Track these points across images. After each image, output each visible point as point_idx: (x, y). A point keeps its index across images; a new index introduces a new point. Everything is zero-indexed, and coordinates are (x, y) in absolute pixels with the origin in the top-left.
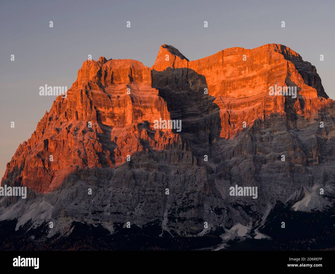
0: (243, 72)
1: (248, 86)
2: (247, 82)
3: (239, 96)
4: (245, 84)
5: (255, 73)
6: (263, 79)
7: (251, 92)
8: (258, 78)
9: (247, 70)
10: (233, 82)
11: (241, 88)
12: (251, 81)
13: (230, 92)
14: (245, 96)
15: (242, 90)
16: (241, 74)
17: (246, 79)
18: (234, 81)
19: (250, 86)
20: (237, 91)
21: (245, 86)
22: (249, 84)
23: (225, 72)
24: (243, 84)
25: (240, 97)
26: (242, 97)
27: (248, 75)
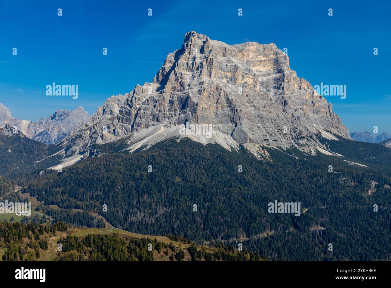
0: (259, 57)
1: (261, 65)
2: (261, 63)
5: (265, 58)
6: (271, 62)
7: (263, 69)
8: (267, 62)
9: (261, 56)
12: (263, 63)
13: (252, 67)
14: (259, 70)
16: (258, 58)
17: (261, 61)
18: (254, 61)
19: (263, 65)
21: (260, 65)
22: (262, 64)
23: (249, 55)
24: (259, 64)
25: (257, 71)
26: (258, 71)
27: (262, 59)
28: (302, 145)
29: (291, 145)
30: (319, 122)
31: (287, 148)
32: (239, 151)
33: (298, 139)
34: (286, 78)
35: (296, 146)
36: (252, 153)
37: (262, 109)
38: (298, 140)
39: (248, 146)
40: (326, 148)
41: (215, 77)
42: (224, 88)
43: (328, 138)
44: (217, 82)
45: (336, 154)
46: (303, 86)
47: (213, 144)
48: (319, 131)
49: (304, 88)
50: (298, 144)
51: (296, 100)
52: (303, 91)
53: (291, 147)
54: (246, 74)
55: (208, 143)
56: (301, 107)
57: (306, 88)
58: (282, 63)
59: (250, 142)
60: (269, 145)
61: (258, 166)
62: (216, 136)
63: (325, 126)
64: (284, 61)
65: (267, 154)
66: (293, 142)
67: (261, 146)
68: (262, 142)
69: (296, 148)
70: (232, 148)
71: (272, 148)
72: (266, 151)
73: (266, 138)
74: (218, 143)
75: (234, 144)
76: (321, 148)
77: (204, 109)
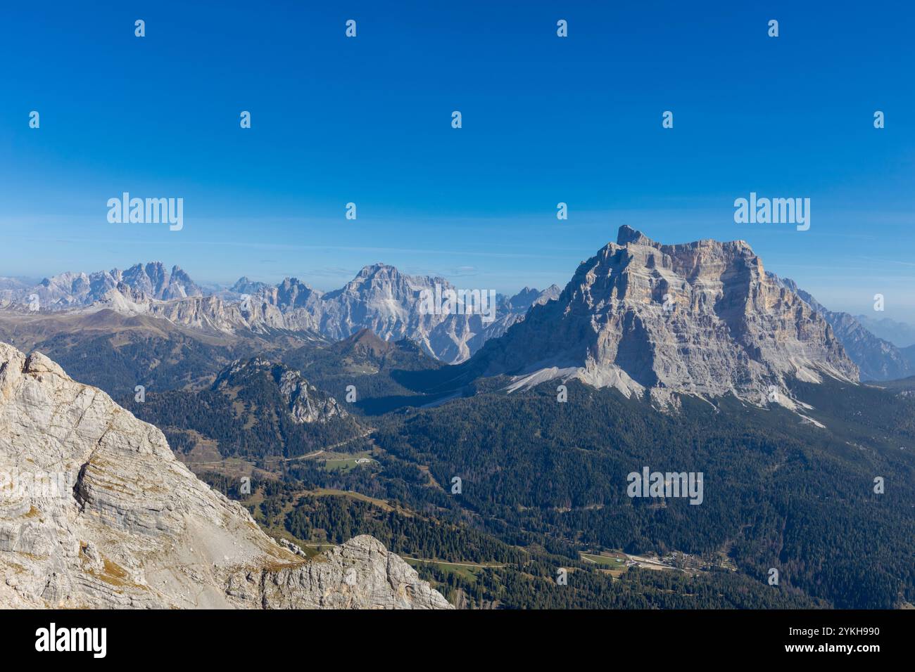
27: (720, 263)
28: (745, 391)
29: (727, 391)
30: (804, 353)
31: (716, 396)
32: (640, 398)
33: (740, 381)
34: (751, 291)
35: (735, 392)
36: (659, 401)
37: (692, 340)
38: (741, 384)
39: (655, 392)
40: (791, 394)
41: (630, 297)
42: (638, 314)
43: (803, 380)
44: (631, 304)
45: (801, 405)
46: (786, 299)
47: (610, 388)
48: (794, 367)
49: (786, 304)
50: (739, 390)
51: (764, 322)
52: (783, 308)
53: (725, 394)
54: (680, 291)
55: (604, 385)
56: (770, 332)
57: (790, 304)
58: (749, 269)
59: (660, 386)
60: (689, 391)
61: (652, 421)
62: (618, 375)
63: (814, 359)
64: (753, 266)
65: (679, 404)
66: (731, 385)
67: (673, 392)
68: (679, 386)
69: (733, 395)
70: (633, 393)
71: (692, 394)
72: (678, 399)
73: (687, 381)
74: (616, 386)
75: (637, 389)
76: (784, 394)
77: (607, 341)
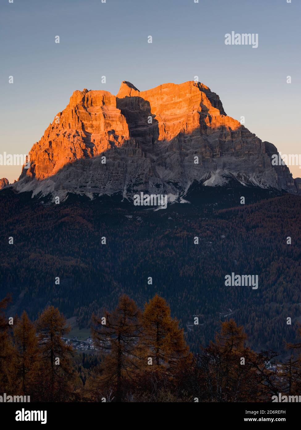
3: (171, 114)
4: (175, 106)
10: (167, 105)
11: (172, 109)
15: (173, 110)
20: (170, 110)
